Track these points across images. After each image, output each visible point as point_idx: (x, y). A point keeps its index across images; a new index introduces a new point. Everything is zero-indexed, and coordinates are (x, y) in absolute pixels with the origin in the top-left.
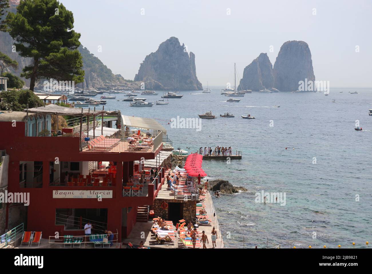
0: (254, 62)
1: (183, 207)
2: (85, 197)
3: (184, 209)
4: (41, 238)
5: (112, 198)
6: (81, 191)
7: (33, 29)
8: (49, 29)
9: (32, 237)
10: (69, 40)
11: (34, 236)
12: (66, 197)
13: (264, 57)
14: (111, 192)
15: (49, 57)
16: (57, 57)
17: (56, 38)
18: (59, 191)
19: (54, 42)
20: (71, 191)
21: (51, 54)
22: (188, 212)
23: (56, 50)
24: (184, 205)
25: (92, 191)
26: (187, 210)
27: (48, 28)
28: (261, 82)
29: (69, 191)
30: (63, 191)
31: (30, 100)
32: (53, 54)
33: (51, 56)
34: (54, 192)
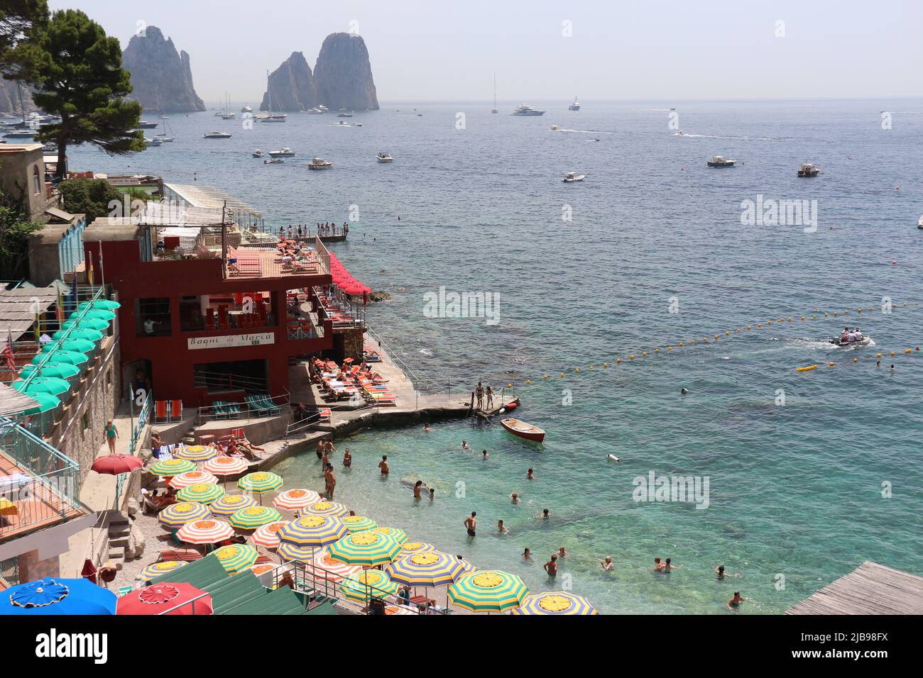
0: (284, 66)
1: (344, 339)
2: (235, 344)
3: (346, 341)
4: (182, 409)
5: (273, 342)
6: (228, 337)
7: (63, 70)
8: (88, 69)
9: (168, 409)
10: (118, 84)
11: (171, 406)
12: (208, 347)
13: (298, 59)
14: (272, 334)
15: (94, 114)
16: (106, 114)
17: (101, 83)
18: (197, 339)
19: (98, 90)
20: (215, 338)
21: (97, 110)
22: (351, 346)
23: (103, 103)
24: (345, 336)
25: (245, 336)
26: (349, 343)
27: (86, 67)
28: (295, 96)
29: (212, 338)
30: (203, 339)
31: (107, 195)
32: (101, 109)
33: (97, 112)
34: (190, 340)
